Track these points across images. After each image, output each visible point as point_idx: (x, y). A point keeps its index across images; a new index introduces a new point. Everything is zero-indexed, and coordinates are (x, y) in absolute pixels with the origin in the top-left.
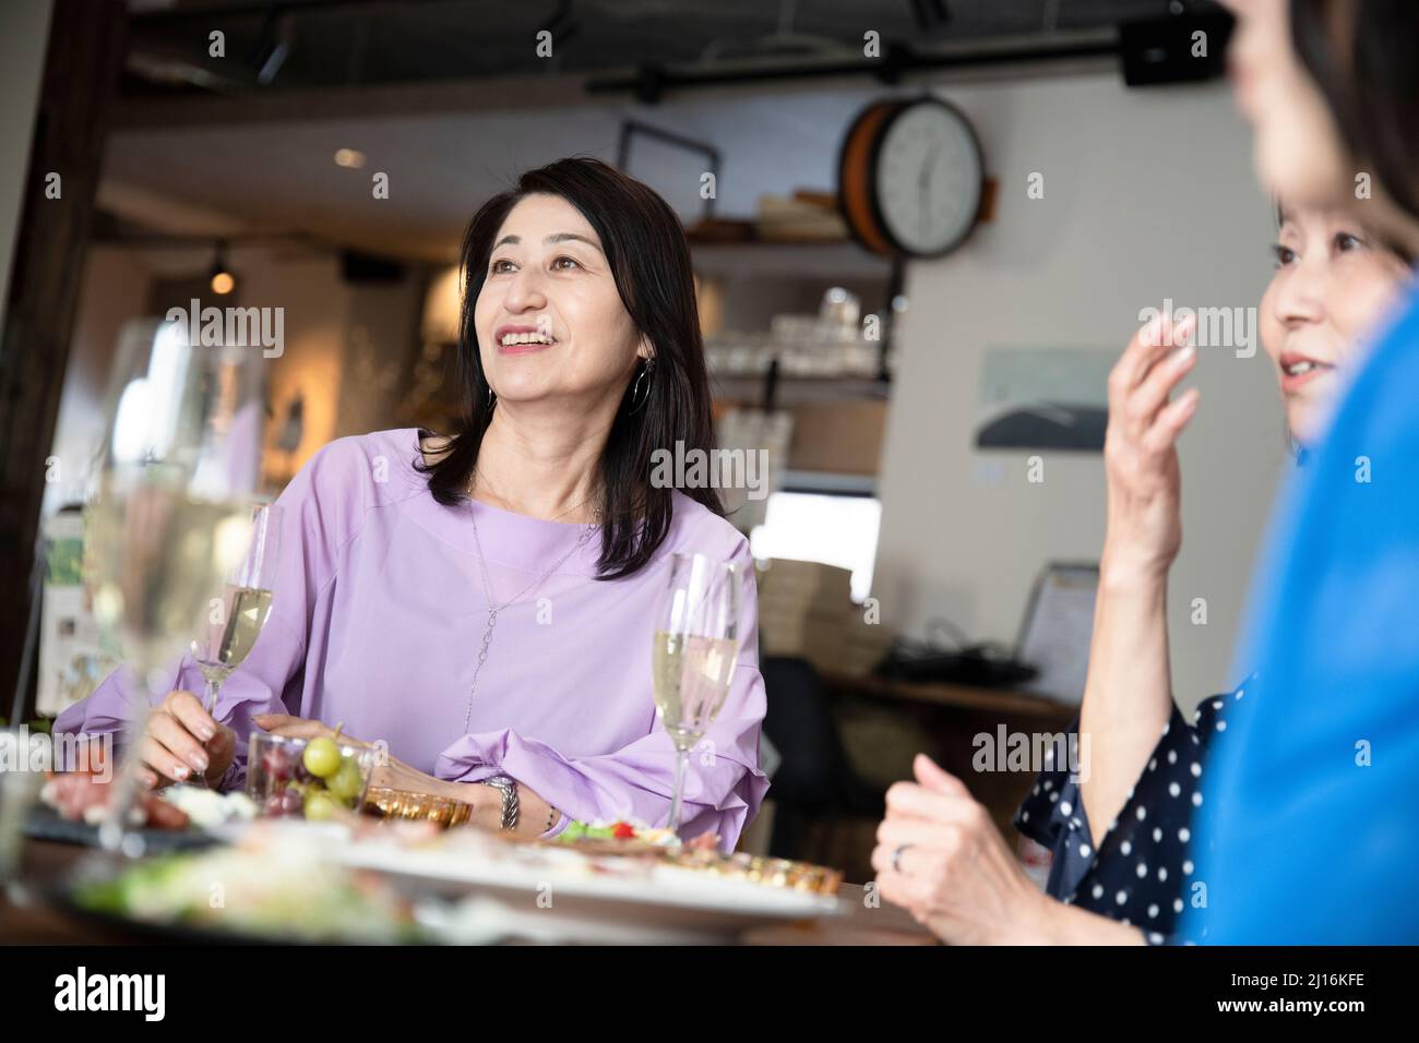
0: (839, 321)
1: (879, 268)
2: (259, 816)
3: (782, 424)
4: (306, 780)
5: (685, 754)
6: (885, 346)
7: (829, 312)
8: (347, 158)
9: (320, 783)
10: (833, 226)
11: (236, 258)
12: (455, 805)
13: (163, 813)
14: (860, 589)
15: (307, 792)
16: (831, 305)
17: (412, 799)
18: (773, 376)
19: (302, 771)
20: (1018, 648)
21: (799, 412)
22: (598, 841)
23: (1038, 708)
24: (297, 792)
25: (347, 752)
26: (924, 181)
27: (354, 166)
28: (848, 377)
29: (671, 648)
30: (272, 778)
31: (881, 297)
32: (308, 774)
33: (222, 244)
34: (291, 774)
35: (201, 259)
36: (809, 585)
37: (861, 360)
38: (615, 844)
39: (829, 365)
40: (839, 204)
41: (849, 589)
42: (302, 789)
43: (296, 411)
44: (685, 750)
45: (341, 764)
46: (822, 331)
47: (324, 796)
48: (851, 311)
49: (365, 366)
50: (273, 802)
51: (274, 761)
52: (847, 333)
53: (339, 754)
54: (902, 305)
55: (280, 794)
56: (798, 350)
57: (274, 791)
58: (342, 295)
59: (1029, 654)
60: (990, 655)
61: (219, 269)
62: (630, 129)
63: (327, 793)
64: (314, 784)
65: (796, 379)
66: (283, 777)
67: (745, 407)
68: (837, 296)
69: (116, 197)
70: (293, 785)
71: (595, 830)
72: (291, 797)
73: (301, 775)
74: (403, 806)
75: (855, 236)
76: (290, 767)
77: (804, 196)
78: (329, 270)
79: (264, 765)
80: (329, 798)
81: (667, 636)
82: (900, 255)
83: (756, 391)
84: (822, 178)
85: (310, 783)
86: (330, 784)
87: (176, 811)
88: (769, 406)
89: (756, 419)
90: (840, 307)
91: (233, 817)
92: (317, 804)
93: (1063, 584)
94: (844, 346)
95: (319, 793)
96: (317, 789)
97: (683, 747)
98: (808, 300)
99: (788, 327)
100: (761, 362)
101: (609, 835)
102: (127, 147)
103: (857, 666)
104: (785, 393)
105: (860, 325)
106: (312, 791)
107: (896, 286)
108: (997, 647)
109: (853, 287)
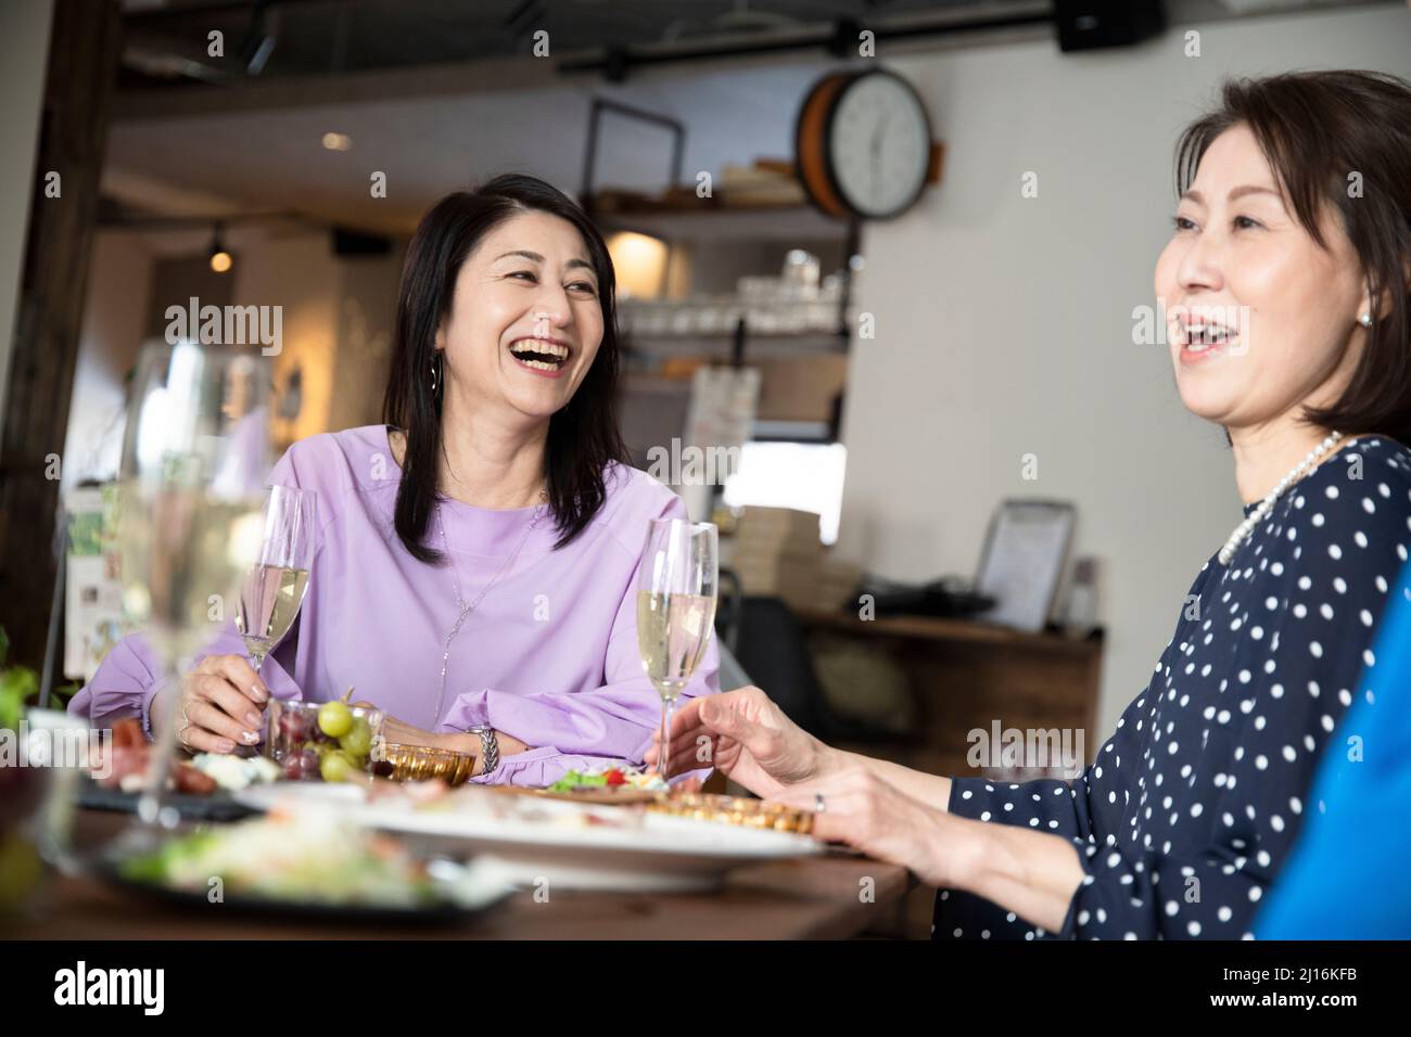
0: (801, 281)
1: (836, 230)
2: (280, 780)
3: (751, 378)
4: (321, 741)
5: (670, 704)
6: (845, 303)
7: (791, 273)
8: (333, 141)
9: (334, 742)
10: (792, 192)
11: (233, 237)
12: (459, 758)
13: (192, 780)
14: (829, 532)
15: (322, 751)
16: (792, 266)
17: (419, 753)
18: (741, 334)
19: (317, 732)
20: (977, 580)
21: (766, 367)
22: (593, 789)
23: (998, 635)
24: (313, 752)
25: (358, 713)
26: (876, 147)
27: (340, 149)
28: (811, 333)
29: (654, 605)
30: (289, 740)
31: (838, 258)
32: (322, 735)
33: (219, 224)
34: (308, 735)
35: (200, 239)
36: (782, 528)
37: (822, 316)
38: (607, 793)
39: (793, 322)
40: (797, 171)
41: (818, 530)
42: (317, 749)
43: (295, 380)
44: (670, 700)
45: (353, 725)
46: (785, 291)
47: (338, 755)
48: (811, 271)
49: (358, 336)
50: (292, 762)
51: (291, 724)
52: (809, 292)
53: (350, 715)
54: (859, 263)
55: (298, 754)
56: (764, 309)
57: (292, 752)
58: (334, 270)
59: (988, 586)
60: (952, 588)
61: (217, 249)
62: (599, 106)
63: (340, 751)
64: (328, 745)
65: (763, 336)
66: (299, 738)
67: (716, 363)
68: (797, 258)
69: (119, 184)
70: (309, 745)
71: (589, 778)
72: (308, 757)
73: (316, 735)
74: (412, 760)
75: (812, 201)
76: (306, 729)
77: (764, 165)
78: (321, 246)
79: (283, 727)
80: (343, 756)
81: (650, 596)
82: (856, 218)
83: (725, 349)
84: (780, 147)
85: (325, 742)
86: (344, 743)
87: (204, 777)
88: (738, 362)
89: (726, 375)
90: (801, 267)
91: (256, 781)
92: (333, 764)
93: (1017, 519)
94: (807, 304)
95: (334, 752)
96: (332, 749)
97: (667, 697)
98: (771, 262)
99: (753, 287)
100: (729, 322)
101: (601, 783)
102: (127, 137)
103: (828, 604)
104: (752, 350)
105: (821, 283)
106: (327, 751)
107: (853, 246)
108: (958, 580)
109: (812, 247)
